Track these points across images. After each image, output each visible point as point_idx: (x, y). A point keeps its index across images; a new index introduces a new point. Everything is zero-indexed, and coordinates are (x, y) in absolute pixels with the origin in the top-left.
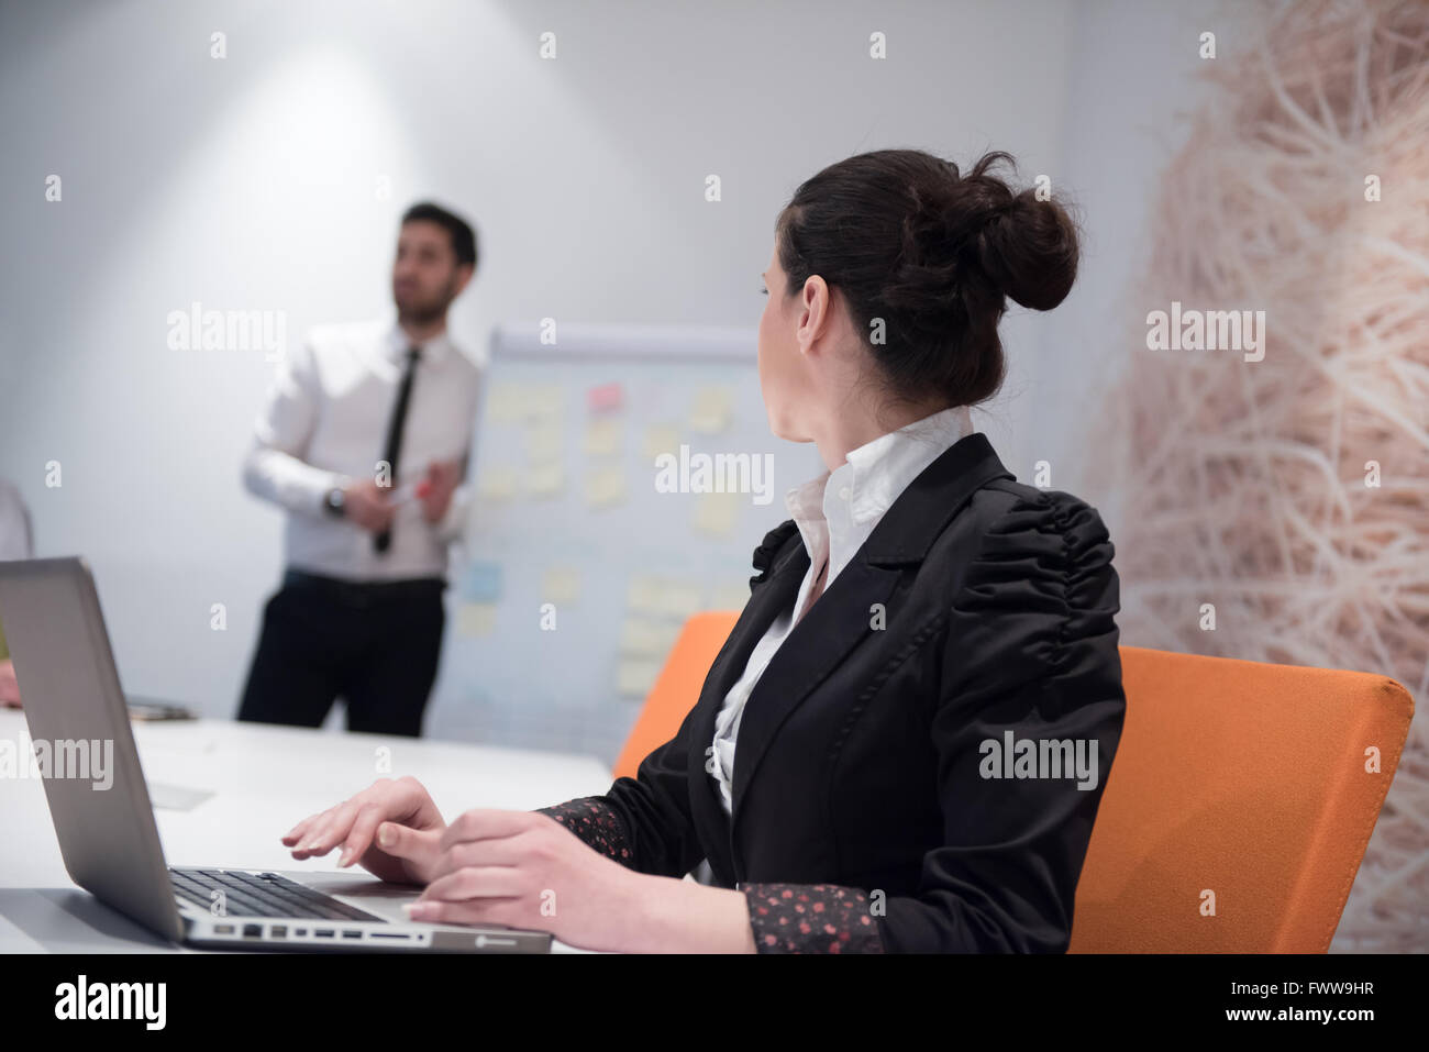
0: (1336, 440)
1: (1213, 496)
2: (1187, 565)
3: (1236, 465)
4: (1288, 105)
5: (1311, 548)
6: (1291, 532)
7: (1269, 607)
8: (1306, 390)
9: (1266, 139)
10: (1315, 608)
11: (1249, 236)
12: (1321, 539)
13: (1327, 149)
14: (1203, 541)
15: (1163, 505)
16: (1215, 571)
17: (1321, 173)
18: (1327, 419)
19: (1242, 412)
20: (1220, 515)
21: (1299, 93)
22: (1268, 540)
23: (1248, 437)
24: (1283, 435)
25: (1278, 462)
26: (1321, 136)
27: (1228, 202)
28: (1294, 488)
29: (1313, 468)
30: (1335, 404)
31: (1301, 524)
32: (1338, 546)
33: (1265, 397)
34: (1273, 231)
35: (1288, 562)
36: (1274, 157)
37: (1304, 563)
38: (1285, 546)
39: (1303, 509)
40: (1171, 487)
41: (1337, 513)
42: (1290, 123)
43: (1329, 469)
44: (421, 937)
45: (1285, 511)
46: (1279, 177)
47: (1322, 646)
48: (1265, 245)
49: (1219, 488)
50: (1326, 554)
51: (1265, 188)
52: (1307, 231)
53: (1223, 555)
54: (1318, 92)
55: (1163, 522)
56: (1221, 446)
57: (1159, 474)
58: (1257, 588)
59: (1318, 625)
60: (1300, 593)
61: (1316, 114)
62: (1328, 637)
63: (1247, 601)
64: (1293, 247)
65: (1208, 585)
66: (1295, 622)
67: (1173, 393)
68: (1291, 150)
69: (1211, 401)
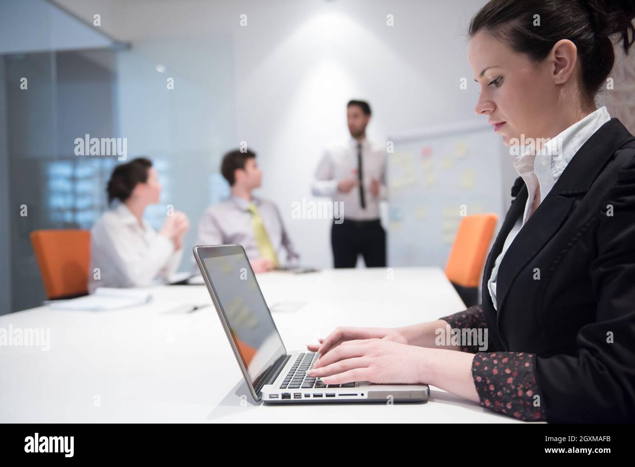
44: (362, 395)
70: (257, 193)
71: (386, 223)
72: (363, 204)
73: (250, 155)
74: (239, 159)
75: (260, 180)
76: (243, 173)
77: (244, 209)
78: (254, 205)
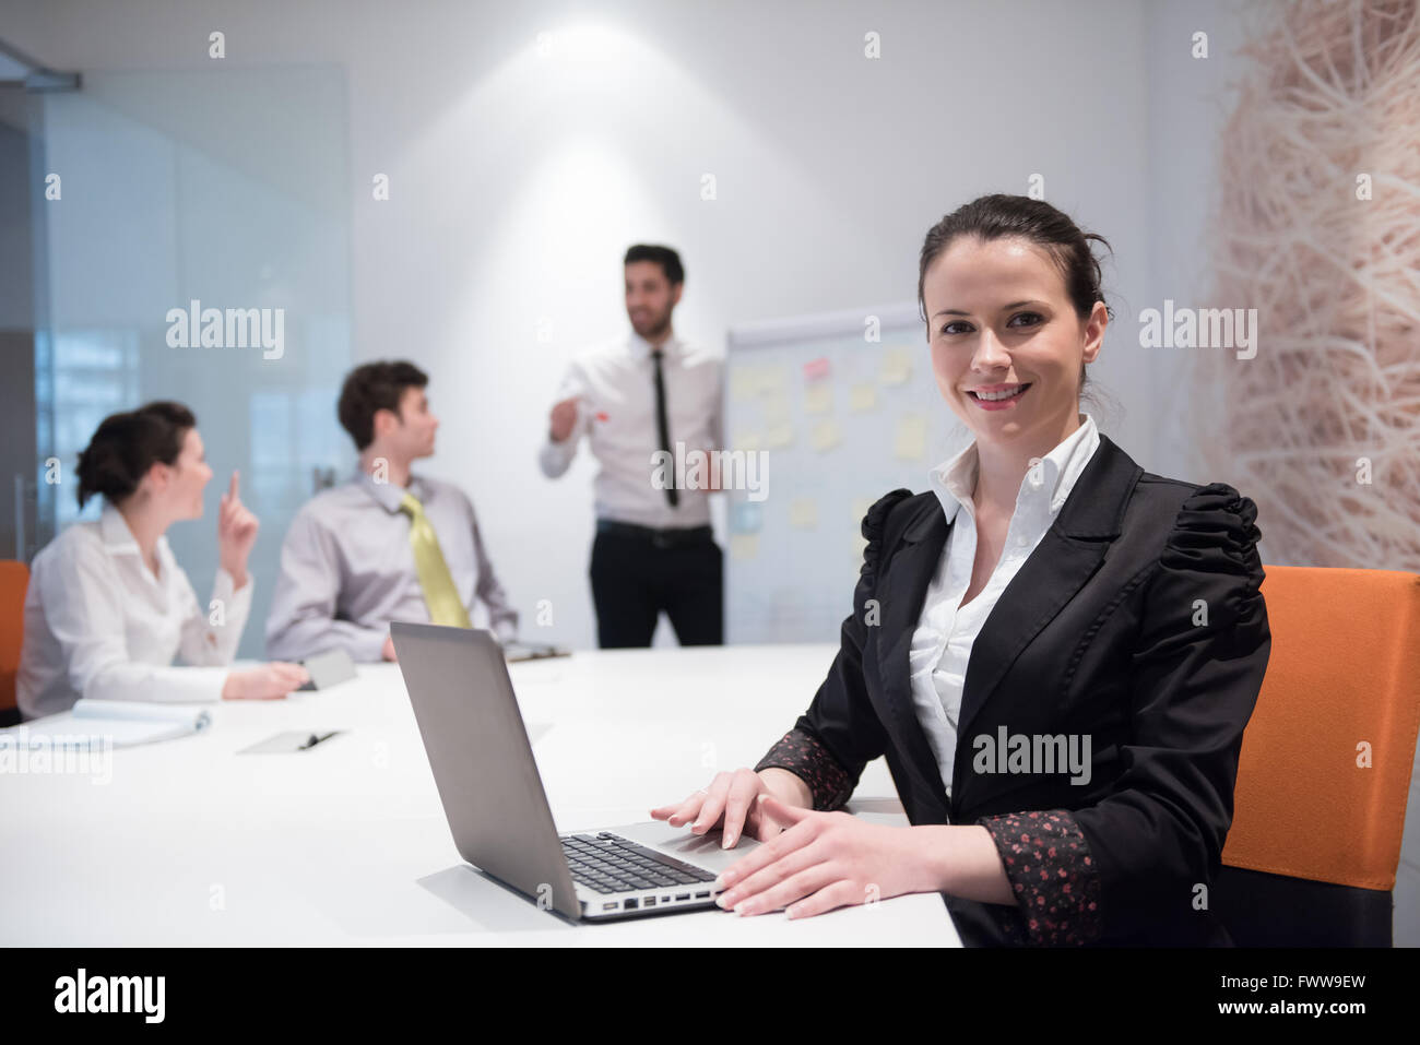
0: (1371, 333)
1: (1288, 383)
2: (1276, 436)
3: (1302, 357)
4: (1307, 71)
5: (1364, 420)
6: (1348, 408)
7: (1338, 467)
8: (1345, 297)
9: (1294, 99)
11: (1290, 177)
12: (1370, 411)
13: (1339, 105)
14: (1286, 418)
15: (1253, 391)
16: (1296, 440)
17: (1336, 125)
18: (1363, 318)
19: (1302, 316)
20: (1295, 397)
21: (1314, 62)
22: (1331, 415)
23: (1308, 335)
24: (1333, 334)
25: (1332, 354)
26: (1334, 96)
27: (1272, 151)
28: (1346, 374)
29: (1357, 356)
30: (1367, 306)
31: (1355, 401)
32: (1383, 417)
33: (1317, 304)
34: (1307, 172)
35: (1348, 432)
36: (1301, 114)
37: (1360, 431)
38: (1345, 419)
39: (1354, 389)
40: (1257, 378)
41: (1380, 391)
42: (1311, 87)
43: (1369, 356)
45: (1341, 392)
46: (1307, 128)
47: (1382, 497)
48: (1303, 184)
49: (1292, 377)
50: (1375, 424)
51: (1297, 138)
52: (1332, 171)
53: (1301, 428)
54: (1328, 60)
55: (1255, 404)
56: (1290, 343)
58: (1328, 453)
59: (1375, 479)
61: (1328, 78)
62: (1385, 488)
63: (1323, 463)
64: (1324, 184)
65: (1293, 453)
68: (1314, 108)
69: (1278, 308)
74: (384, 387)
75: (431, 440)
76: (393, 420)
77: (393, 505)
78: (414, 496)
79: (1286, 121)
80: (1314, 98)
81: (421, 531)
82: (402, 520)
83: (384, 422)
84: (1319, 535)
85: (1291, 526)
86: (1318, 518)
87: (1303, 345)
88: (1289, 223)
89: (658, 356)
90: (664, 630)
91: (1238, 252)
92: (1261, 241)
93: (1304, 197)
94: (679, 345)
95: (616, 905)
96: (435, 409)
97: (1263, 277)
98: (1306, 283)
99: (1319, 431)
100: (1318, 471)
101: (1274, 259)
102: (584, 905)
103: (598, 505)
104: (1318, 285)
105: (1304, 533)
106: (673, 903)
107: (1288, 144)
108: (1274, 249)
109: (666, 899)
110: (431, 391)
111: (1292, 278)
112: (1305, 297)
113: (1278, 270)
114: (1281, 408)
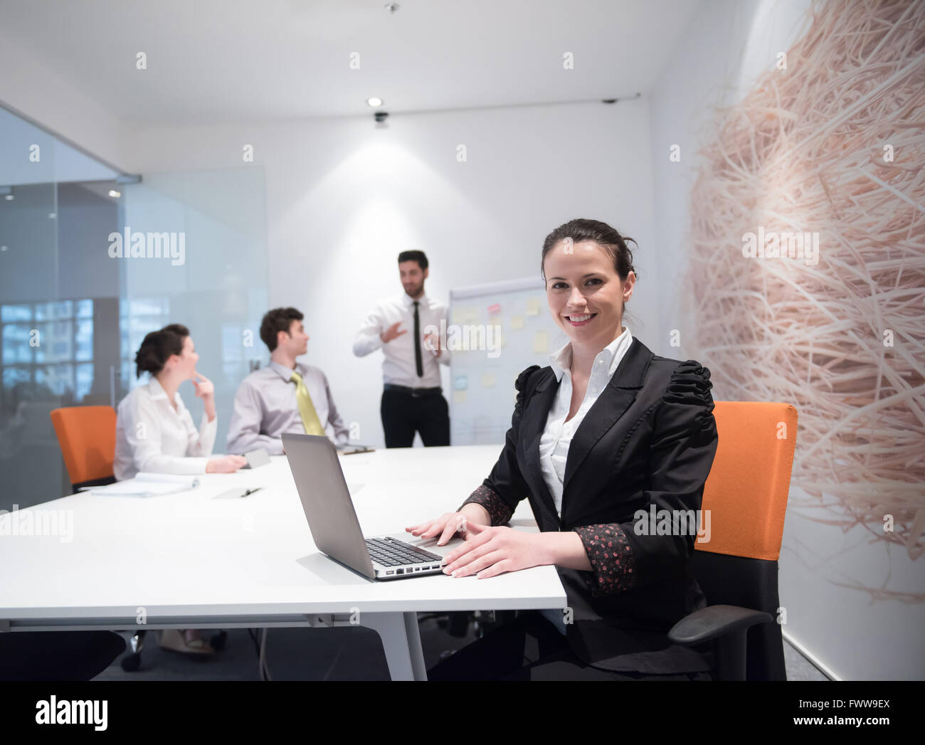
0: (765, 288)
1: (726, 313)
2: (720, 339)
3: (732, 300)
4: (729, 161)
5: (763, 330)
6: (755, 325)
7: (751, 354)
8: (752, 271)
9: (724, 175)
10: (767, 353)
11: (723, 213)
12: (765, 326)
13: (746, 178)
14: (725, 330)
15: (708, 317)
16: (730, 341)
17: (745, 187)
18: (761, 281)
19: (731, 280)
20: (729, 320)
21: (732, 157)
22: (747, 328)
23: (735, 290)
24: (746, 289)
25: (746, 298)
26: (742, 172)
27: (714, 200)
28: (753, 308)
29: (758, 299)
30: (762, 275)
31: (757, 321)
32: (771, 329)
33: (738, 274)
34: (732, 211)
35: (755, 336)
36: (728, 182)
37: (761, 337)
38: (753, 330)
39: (757, 316)
40: (711, 311)
41: (770, 316)
42: (732, 170)
43: (764, 299)
45: (751, 317)
46: (731, 189)
47: (771, 368)
48: (730, 216)
49: (728, 310)
50: (768, 332)
51: (726, 194)
52: (743, 209)
53: (732, 335)
54: (740, 156)
55: (710, 324)
56: (726, 294)
57: (706, 306)
58: (745, 347)
59: (768, 360)
60: (761, 348)
61: (740, 165)
62: (773, 364)
63: (743, 352)
64: (740, 216)
65: (729, 347)
66: (760, 359)
67: (706, 276)
68: (734, 179)
69: (720, 276)
70: (300, 359)
71: (446, 394)
72: (420, 372)
73: (294, 315)
74: (282, 320)
75: (305, 345)
76: (287, 336)
77: (288, 378)
78: (297, 373)
79: (722, 185)
80: (734, 175)
81: (301, 390)
82: (292, 385)
83: (282, 336)
84: (742, 387)
85: (729, 383)
86: (741, 379)
87: (732, 294)
88: (724, 235)
89: (416, 304)
90: (418, 439)
91: (699, 249)
92: (711, 244)
93: (730, 222)
94: (427, 300)
95: (393, 572)
96: (306, 330)
97: (712, 261)
98: (732, 264)
99: (741, 336)
100: (743, 356)
101: (717, 253)
102: (377, 572)
103: (385, 377)
104: (739, 265)
105: (735, 387)
106: (421, 571)
107: (722, 197)
108: (717, 248)
109: (418, 569)
110: (305, 322)
111: (726, 261)
112: (732, 271)
113: (719, 258)
114: (722, 325)
